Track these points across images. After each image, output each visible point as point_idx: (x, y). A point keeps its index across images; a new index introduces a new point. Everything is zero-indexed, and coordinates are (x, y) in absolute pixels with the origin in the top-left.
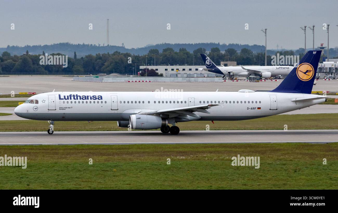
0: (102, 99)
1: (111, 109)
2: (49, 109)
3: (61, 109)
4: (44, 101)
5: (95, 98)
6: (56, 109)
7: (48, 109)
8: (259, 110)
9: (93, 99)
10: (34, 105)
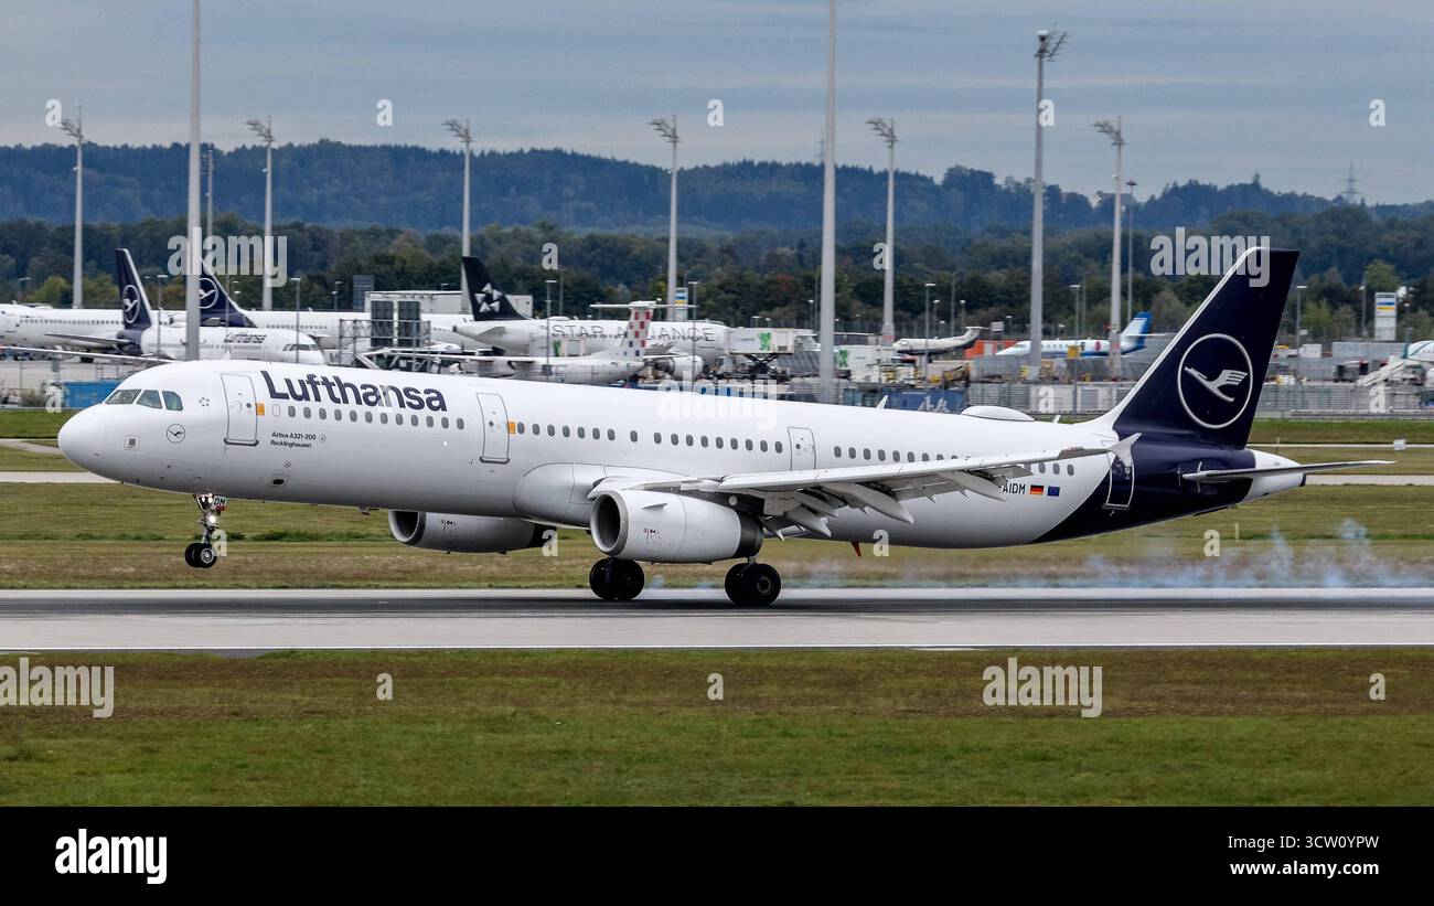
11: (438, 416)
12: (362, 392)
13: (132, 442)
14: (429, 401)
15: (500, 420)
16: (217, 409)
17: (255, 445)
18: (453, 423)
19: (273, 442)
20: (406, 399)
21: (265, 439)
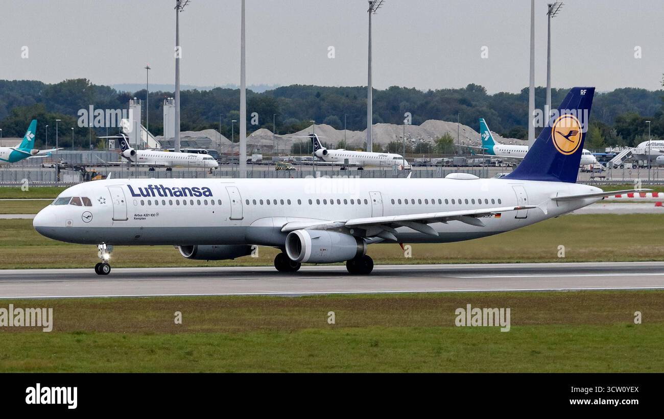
0: (211, 195)
1: (231, 219)
2: (115, 218)
3: (138, 217)
4: (102, 200)
5: (198, 194)
6: (127, 219)
7: (113, 219)
8: (498, 219)
9: (195, 195)
10: (83, 208)
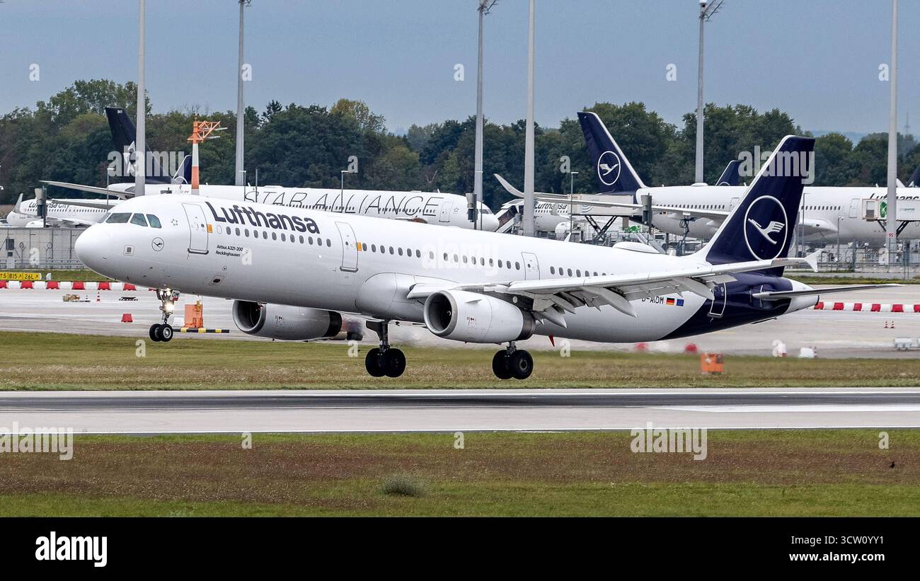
11: (315, 236)
12: (268, 218)
13: (129, 250)
14: (309, 226)
15: (351, 241)
16: (183, 228)
17: (206, 254)
18: (324, 242)
19: (218, 252)
20: (295, 225)
21: (213, 250)
